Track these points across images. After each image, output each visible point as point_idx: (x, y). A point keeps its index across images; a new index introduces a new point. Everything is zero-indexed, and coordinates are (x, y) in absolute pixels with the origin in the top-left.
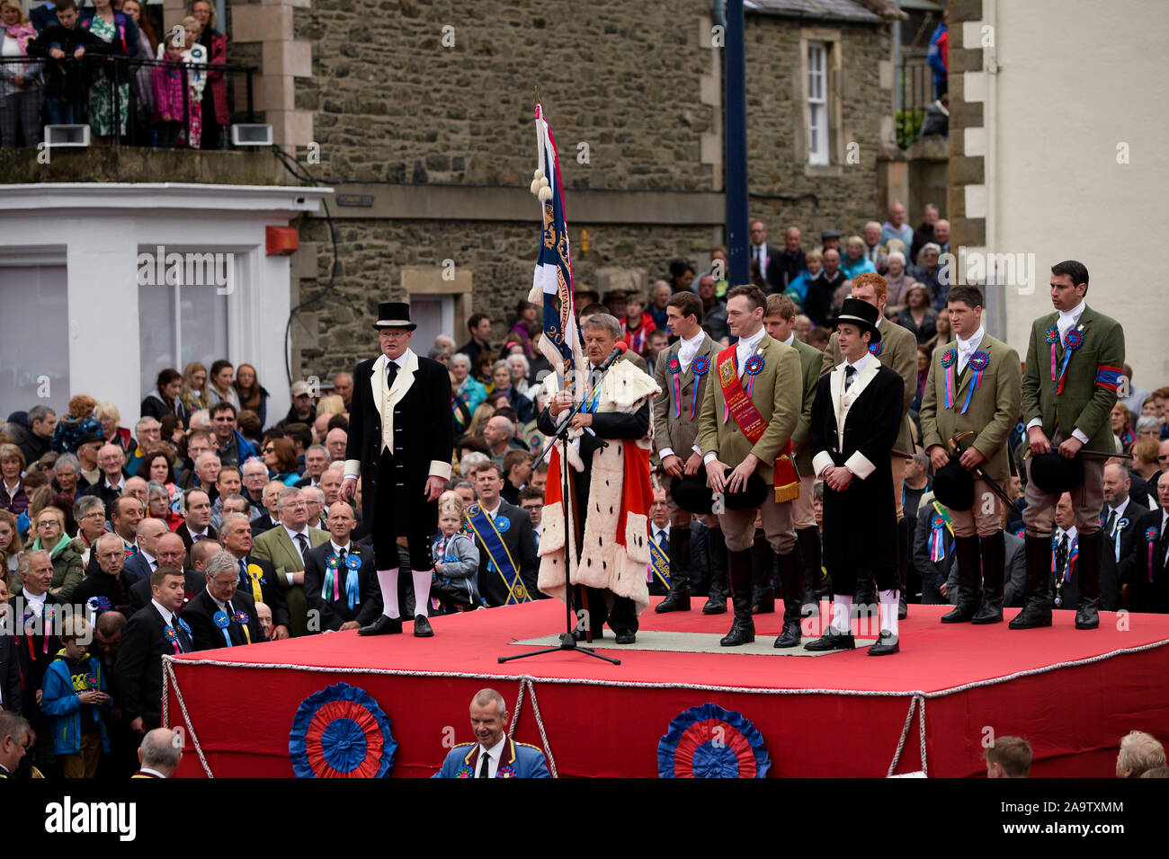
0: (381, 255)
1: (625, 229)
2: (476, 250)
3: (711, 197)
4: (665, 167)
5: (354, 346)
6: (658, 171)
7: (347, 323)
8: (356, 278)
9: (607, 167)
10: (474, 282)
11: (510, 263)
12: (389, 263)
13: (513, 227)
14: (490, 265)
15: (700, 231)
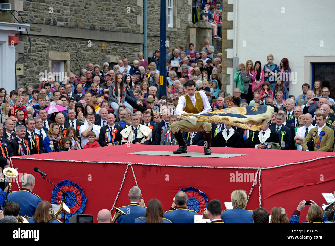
0: (43, 47)
1: (115, 43)
2: (71, 47)
3: (140, 35)
4: (126, 25)
5: (34, 75)
6: (125, 26)
7: (32, 68)
8: (36, 54)
9: (110, 24)
10: (70, 57)
11: (81, 52)
12: (45, 49)
13: (82, 41)
14: (75, 52)
15: (136, 45)
